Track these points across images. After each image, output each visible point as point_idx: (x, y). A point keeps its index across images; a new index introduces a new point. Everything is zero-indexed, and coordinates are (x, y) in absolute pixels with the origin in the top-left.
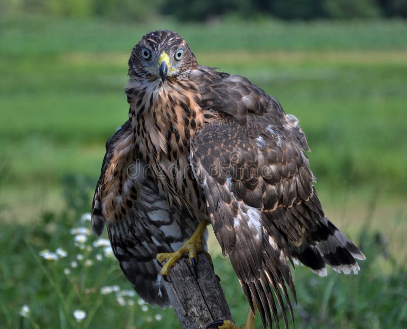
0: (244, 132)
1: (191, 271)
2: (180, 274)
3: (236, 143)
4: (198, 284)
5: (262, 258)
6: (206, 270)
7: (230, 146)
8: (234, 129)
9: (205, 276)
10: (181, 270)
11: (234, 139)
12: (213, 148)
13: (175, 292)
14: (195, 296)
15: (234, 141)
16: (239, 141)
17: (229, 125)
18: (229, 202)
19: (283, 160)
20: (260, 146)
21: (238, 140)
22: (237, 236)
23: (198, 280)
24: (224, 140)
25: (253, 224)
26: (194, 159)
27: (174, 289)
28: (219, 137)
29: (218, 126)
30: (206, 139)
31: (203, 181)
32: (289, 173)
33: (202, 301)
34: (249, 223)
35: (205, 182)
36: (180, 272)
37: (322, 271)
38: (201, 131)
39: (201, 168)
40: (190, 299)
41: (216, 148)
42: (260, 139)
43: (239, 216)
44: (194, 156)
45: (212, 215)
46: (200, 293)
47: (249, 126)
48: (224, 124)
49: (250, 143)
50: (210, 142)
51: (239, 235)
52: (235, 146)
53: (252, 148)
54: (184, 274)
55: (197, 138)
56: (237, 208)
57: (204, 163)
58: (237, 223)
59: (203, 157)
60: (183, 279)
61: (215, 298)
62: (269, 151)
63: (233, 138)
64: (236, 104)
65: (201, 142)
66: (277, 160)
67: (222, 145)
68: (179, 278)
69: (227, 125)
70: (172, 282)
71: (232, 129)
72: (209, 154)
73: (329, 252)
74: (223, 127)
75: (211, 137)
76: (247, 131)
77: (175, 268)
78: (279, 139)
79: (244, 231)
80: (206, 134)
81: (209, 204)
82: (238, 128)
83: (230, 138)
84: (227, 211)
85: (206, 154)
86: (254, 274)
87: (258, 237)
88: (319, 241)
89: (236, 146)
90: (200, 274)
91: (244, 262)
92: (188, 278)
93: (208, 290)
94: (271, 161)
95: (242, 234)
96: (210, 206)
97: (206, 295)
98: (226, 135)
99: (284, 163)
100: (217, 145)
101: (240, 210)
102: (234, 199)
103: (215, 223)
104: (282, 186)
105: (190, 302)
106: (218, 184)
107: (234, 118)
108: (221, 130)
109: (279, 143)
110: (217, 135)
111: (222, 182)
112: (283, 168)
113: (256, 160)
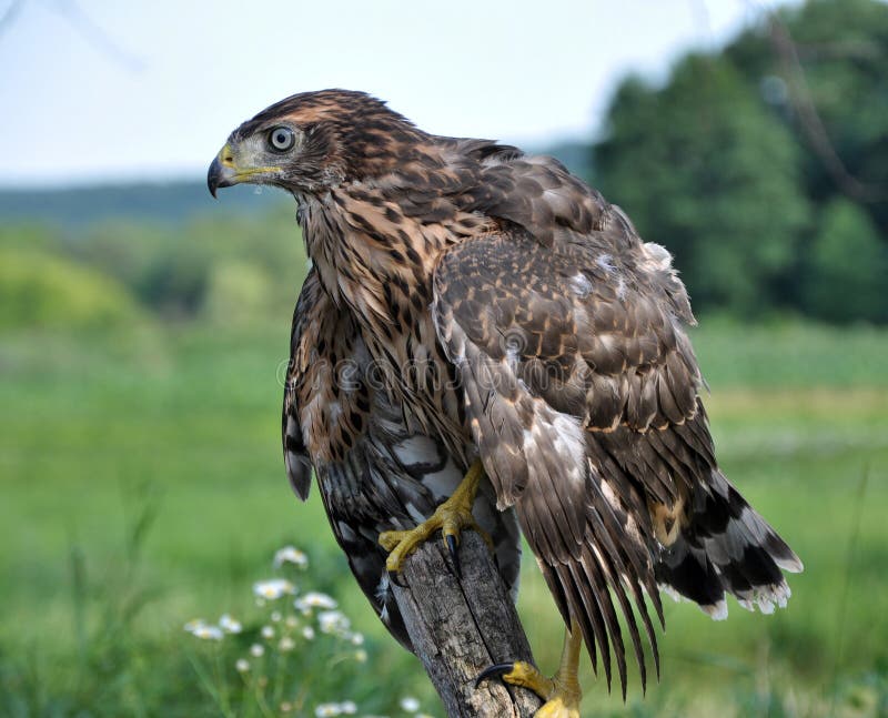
0: (546, 261)
1: (447, 565)
2: (425, 570)
3: (528, 281)
4: (462, 591)
5: (585, 518)
6: (479, 563)
7: (514, 286)
8: (525, 254)
9: (477, 575)
10: (427, 562)
11: (525, 274)
12: (478, 286)
13: (415, 608)
14: (456, 615)
15: (524, 278)
16: (535, 279)
17: (516, 244)
18: (513, 397)
19: (627, 326)
20: (579, 292)
21: (533, 276)
22: (531, 468)
23: (463, 583)
24: (502, 274)
25: (566, 447)
26: (440, 308)
27: (412, 602)
28: (492, 266)
29: (492, 246)
30: (465, 270)
31: (457, 352)
32: (642, 355)
33: (471, 625)
34: (558, 445)
35: (462, 355)
36: (424, 565)
37: (718, 609)
38: (455, 253)
39: (453, 327)
40: (446, 622)
41: (485, 287)
42: (580, 278)
43: (536, 429)
44: (439, 303)
45: (475, 423)
46: (465, 609)
47: (557, 251)
48: (505, 243)
49: (558, 284)
50: (473, 275)
51: (535, 467)
52: (525, 288)
53: (561, 293)
54: (433, 569)
55: (447, 266)
56: (532, 412)
57: (459, 315)
58: (529, 441)
59: (457, 304)
60: (431, 580)
61: (498, 619)
62: (598, 304)
63: (523, 271)
64: (529, 203)
65: (454, 275)
66: (615, 324)
67: (498, 283)
68: (423, 579)
69: (512, 244)
70: (408, 587)
71: (521, 253)
72: (470, 297)
73: (729, 561)
74: (503, 249)
75: (475, 265)
76: (553, 262)
77: (414, 558)
78: (621, 283)
79: (544, 459)
80: (465, 259)
81: (471, 399)
82: (534, 252)
83: (515, 271)
84: (508, 416)
85: (466, 298)
86: (569, 549)
87: (576, 475)
88: (709, 537)
89: (528, 287)
90: (466, 569)
91: (547, 522)
92: (441, 578)
93: (483, 602)
94: (603, 326)
95: (541, 466)
96: (472, 405)
97: (479, 612)
98: (507, 265)
99: (629, 334)
100: (488, 282)
101: (537, 417)
102: (524, 393)
103: (483, 438)
104: (626, 382)
105: (445, 626)
106: (490, 360)
107: (526, 231)
108: (497, 254)
109: (621, 290)
110: (488, 262)
111: (498, 355)
112: (628, 344)
113: (568, 318)
